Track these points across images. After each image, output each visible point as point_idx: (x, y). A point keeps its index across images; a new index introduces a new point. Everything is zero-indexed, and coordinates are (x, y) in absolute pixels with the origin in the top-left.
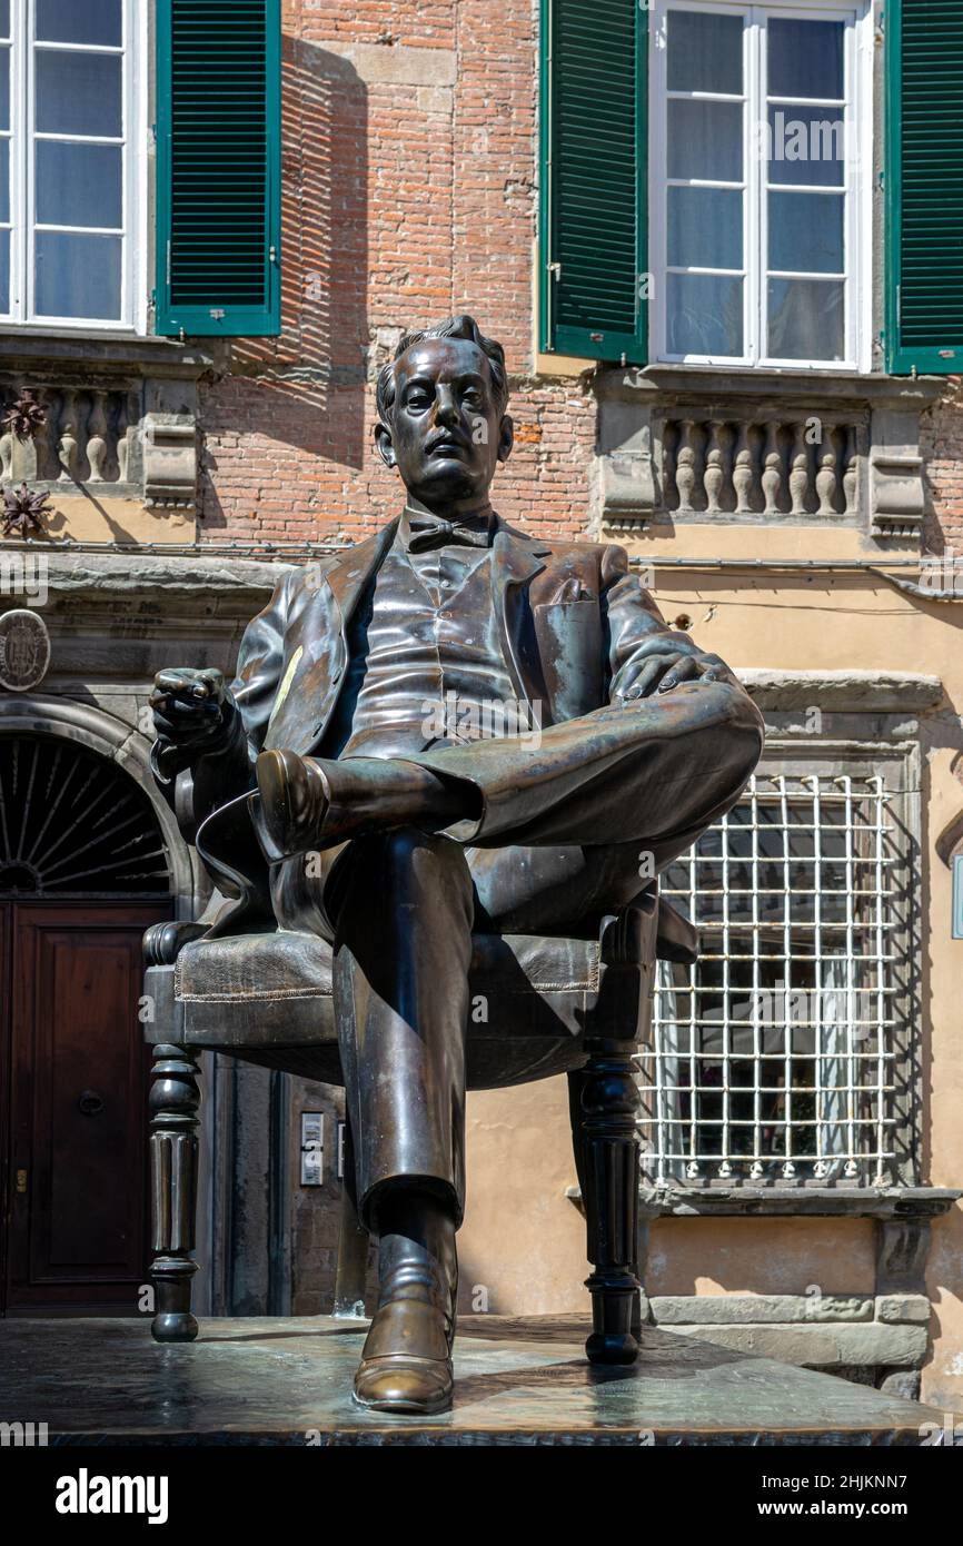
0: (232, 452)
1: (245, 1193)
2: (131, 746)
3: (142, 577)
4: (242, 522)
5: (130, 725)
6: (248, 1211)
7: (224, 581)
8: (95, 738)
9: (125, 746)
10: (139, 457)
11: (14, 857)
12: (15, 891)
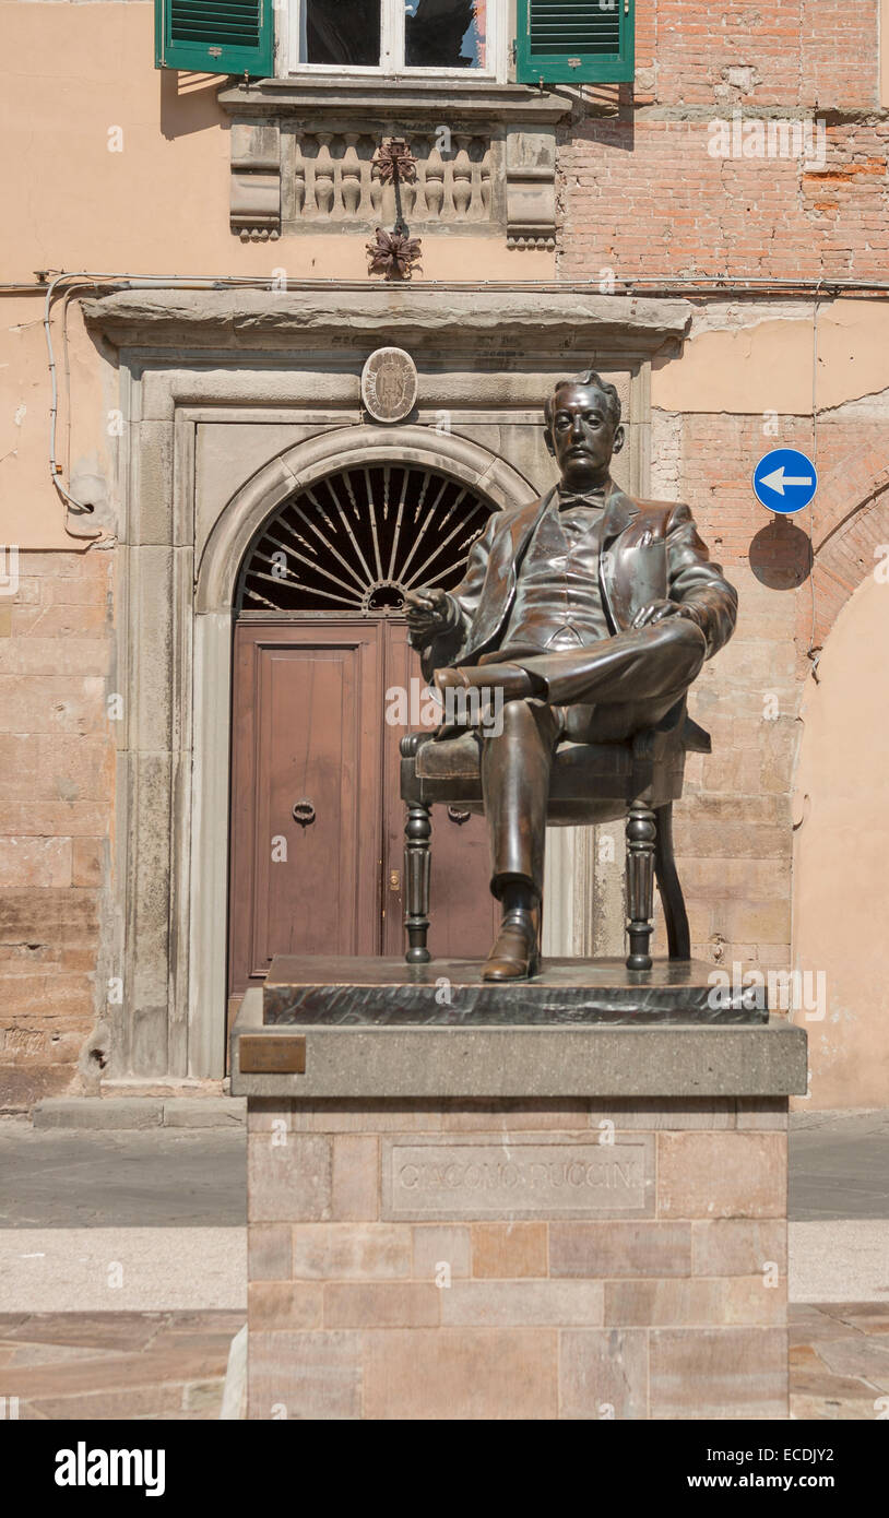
0: (589, 190)
1: (604, 892)
2: (495, 474)
3: (503, 314)
4: (598, 258)
5: (494, 454)
6: (606, 909)
7: (580, 317)
8: (460, 466)
9: (489, 473)
10: (502, 197)
11: (385, 577)
12: (386, 609)
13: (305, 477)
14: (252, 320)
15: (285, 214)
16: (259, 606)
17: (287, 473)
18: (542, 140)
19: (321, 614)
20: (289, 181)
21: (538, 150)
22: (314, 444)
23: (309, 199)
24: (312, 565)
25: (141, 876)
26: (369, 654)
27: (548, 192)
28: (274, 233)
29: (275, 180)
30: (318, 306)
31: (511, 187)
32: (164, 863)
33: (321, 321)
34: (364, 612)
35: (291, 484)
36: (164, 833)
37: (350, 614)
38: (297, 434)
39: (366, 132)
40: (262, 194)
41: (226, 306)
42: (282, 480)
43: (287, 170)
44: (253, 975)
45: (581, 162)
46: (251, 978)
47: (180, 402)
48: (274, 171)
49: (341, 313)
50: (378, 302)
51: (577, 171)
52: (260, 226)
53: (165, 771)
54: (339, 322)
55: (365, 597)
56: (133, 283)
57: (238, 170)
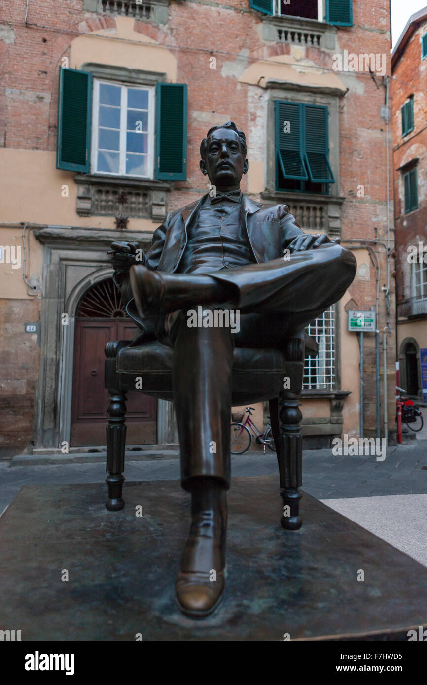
10: (151, 209)
11: (118, 308)
12: (118, 317)
13: (96, 280)
14: (82, 238)
15: (93, 210)
16: (83, 316)
17: (91, 279)
18: (162, 194)
19: (100, 319)
20: (94, 202)
21: (161, 197)
22: (99, 272)
23: (99, 207)
24: (98, 305)
25: (47, 391)
26: (113, 330)
27: (163, 209)
28: (89, 215)
29: (90, 202)
30: (100, 234)
31: (154, 207)
32: (54, 387)
33: (102, 239)
34: (112, 318)
35: (92, 282)
36: (54, 379)
37: (108, 318)
38: (94, 269)
39: (115, 189)
40: (86, 205)
41: (75, 233)
42: (89, 282)
43: (93, 199)
44: (79, 418)
45: (172, 202)
46: (79, 419)
47: (62, 259)
48: (89, 199)
49: (107, 237)
50: (117, 234)
51: (171, 204)
52: (85, 213)
53: (54, 361)
54: (106, 239)
55: (113, 314)
56: (49, 226)
57: (80, 198)
